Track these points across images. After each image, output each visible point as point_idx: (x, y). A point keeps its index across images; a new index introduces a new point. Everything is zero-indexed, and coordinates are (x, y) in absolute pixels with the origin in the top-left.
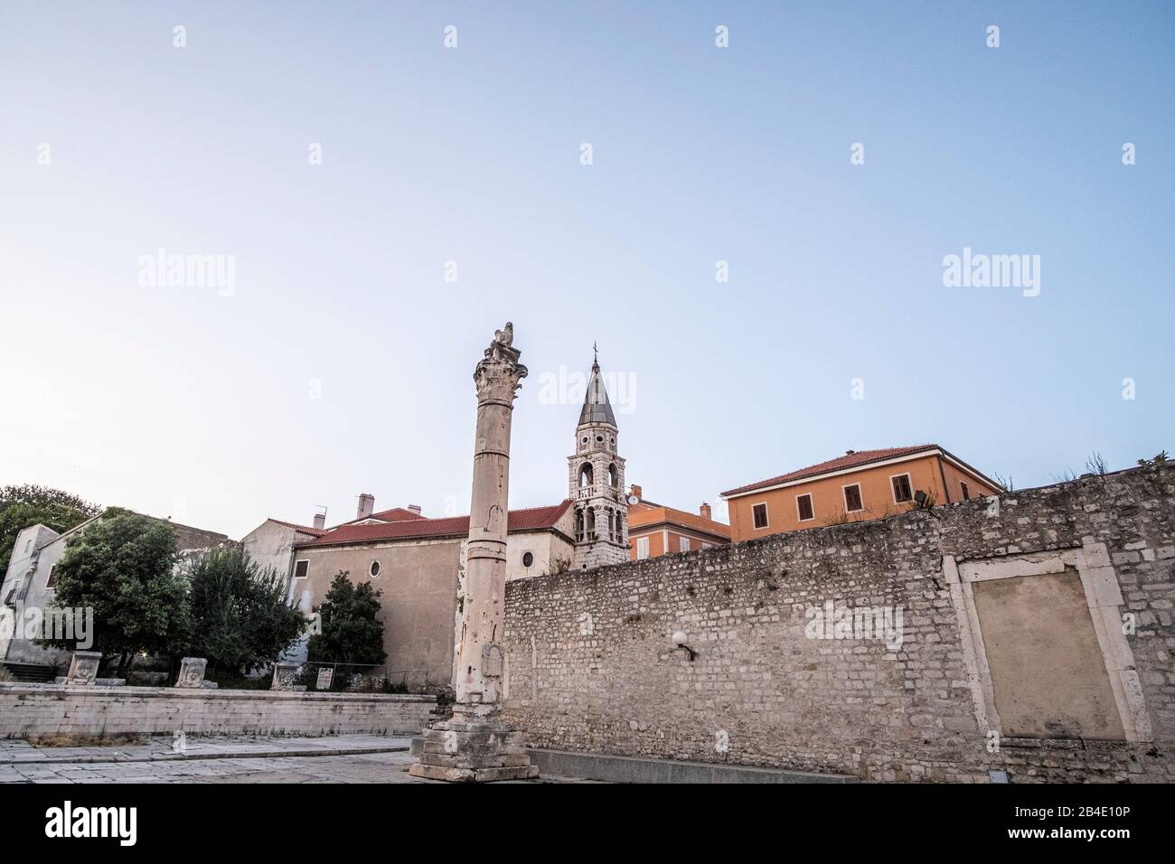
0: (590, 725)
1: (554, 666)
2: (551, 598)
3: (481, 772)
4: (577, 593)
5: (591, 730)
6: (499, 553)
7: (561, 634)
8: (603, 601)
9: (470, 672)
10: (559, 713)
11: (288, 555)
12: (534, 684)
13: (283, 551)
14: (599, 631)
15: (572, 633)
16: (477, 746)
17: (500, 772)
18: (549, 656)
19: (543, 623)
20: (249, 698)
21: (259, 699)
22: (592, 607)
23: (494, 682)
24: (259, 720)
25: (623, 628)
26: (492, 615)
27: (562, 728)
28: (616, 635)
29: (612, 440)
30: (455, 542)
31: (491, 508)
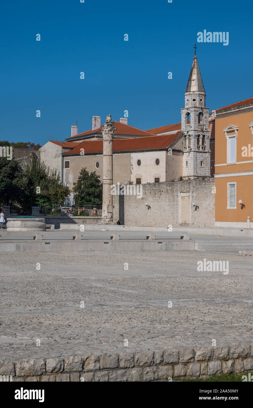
1: (130, 209)
6: (110, 182)
7: (131, 201)
9: (104, 211)
11: (60, 158)
12: (126, 214)
13: (58, 156)
14: (137, 201)
19: (128, 198)
21: (58, 219)
23: (110, 214)
29: (201, 100)
30: (129, 154)
31: (107, 171)
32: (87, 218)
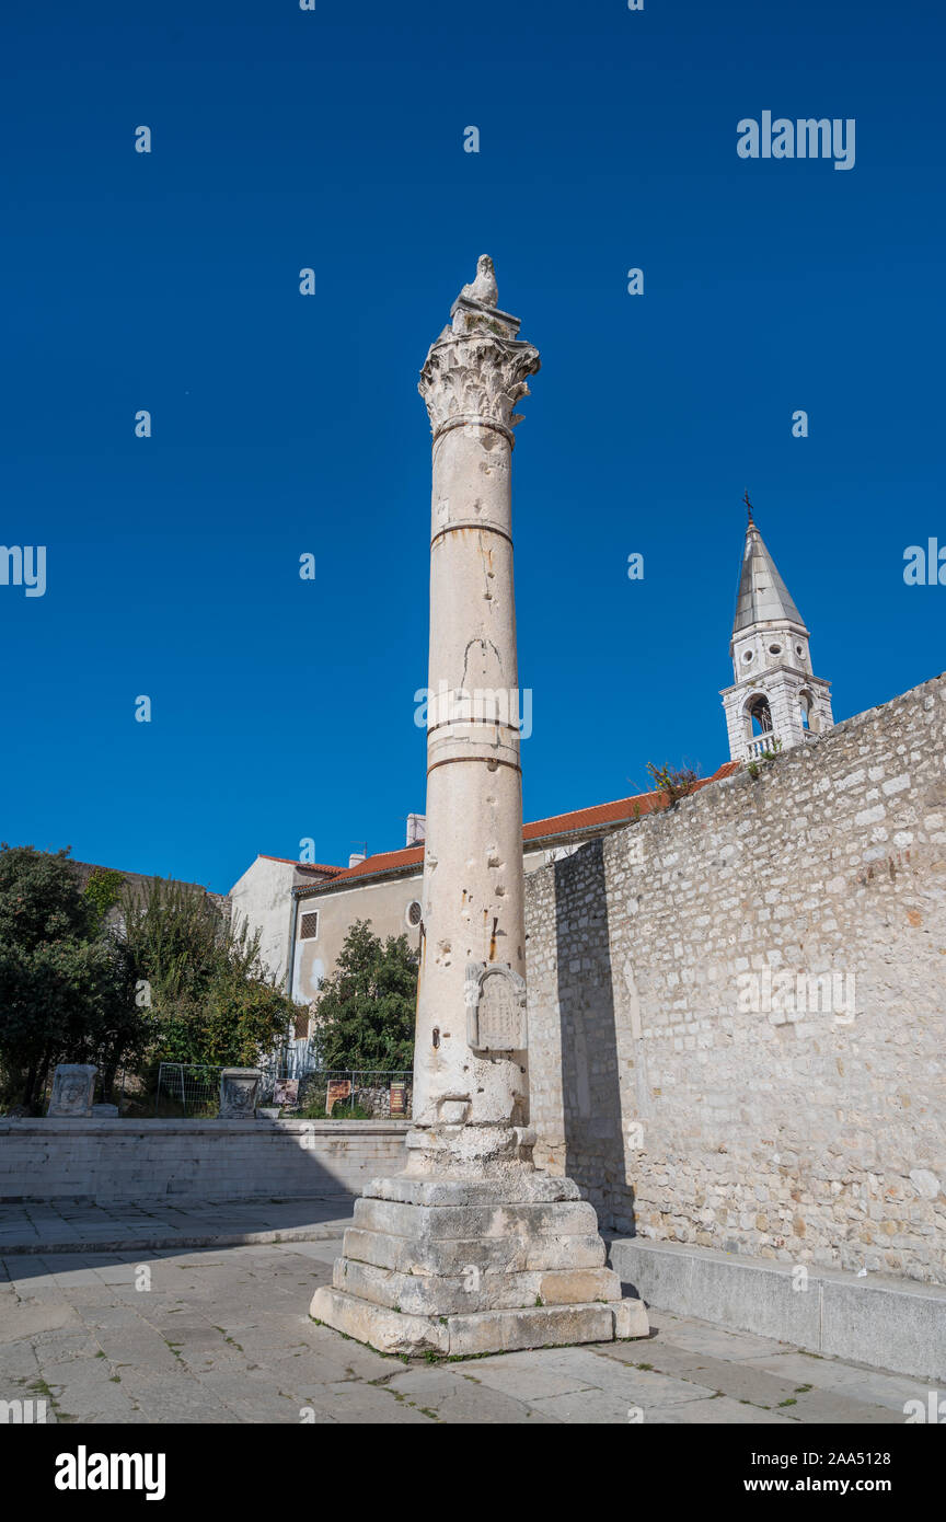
0: (789, 1182)
1: (680, 1029)
2: (657, 865)
3: (459, 1328)
4: (716, 839)
5: (795, 1195)
6: (495, 747)
7: (689, 949)
8: (784, 843)
9: (435, 1044)
10: (705, 1148)
11: (288, 905)
12: (642, 1081)
13: (281, 901)
14: (781, 922)
15: (714, 940)
16: (449, 1245)
17: (523, 1325)
18: (667, 1005)
19: (647, 929)
20: (175, 1133)
21: (192, 1133)
22: (757, 864)
23: (504, 1070)
24: (194, 1173)
25: (850, 903)
26: (485, 897)
27: (721, 1191)
28: (830, 925)
29: (799, 650)
30: (536, 854)
31: (469, 646)
32: (355, 1127)
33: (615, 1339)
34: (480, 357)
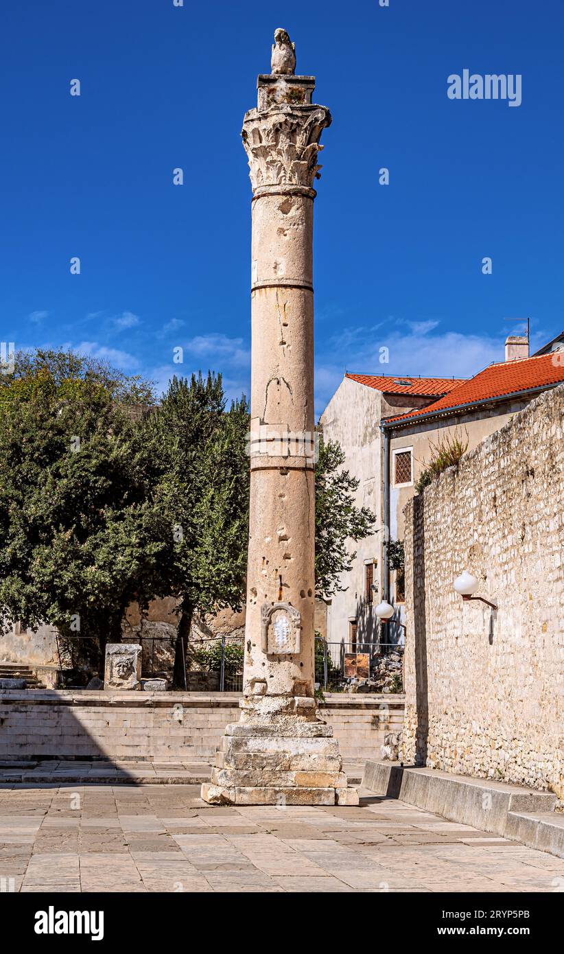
6: (286, 458)
9: (248, 650)
23: (287, 667)
26: (277, 561)
31: (268, 384)
33: (336, 804)
34: (277, 131)
